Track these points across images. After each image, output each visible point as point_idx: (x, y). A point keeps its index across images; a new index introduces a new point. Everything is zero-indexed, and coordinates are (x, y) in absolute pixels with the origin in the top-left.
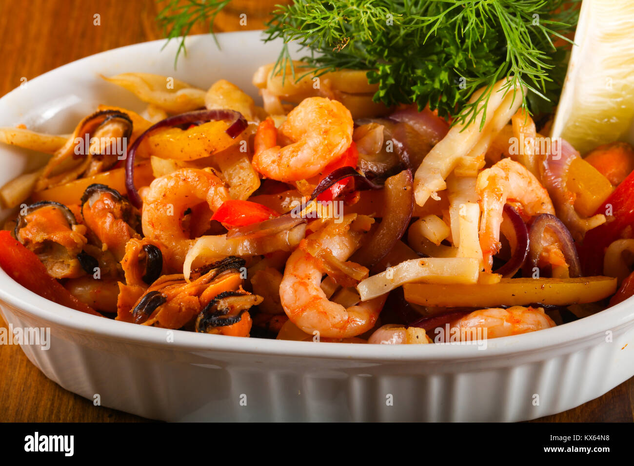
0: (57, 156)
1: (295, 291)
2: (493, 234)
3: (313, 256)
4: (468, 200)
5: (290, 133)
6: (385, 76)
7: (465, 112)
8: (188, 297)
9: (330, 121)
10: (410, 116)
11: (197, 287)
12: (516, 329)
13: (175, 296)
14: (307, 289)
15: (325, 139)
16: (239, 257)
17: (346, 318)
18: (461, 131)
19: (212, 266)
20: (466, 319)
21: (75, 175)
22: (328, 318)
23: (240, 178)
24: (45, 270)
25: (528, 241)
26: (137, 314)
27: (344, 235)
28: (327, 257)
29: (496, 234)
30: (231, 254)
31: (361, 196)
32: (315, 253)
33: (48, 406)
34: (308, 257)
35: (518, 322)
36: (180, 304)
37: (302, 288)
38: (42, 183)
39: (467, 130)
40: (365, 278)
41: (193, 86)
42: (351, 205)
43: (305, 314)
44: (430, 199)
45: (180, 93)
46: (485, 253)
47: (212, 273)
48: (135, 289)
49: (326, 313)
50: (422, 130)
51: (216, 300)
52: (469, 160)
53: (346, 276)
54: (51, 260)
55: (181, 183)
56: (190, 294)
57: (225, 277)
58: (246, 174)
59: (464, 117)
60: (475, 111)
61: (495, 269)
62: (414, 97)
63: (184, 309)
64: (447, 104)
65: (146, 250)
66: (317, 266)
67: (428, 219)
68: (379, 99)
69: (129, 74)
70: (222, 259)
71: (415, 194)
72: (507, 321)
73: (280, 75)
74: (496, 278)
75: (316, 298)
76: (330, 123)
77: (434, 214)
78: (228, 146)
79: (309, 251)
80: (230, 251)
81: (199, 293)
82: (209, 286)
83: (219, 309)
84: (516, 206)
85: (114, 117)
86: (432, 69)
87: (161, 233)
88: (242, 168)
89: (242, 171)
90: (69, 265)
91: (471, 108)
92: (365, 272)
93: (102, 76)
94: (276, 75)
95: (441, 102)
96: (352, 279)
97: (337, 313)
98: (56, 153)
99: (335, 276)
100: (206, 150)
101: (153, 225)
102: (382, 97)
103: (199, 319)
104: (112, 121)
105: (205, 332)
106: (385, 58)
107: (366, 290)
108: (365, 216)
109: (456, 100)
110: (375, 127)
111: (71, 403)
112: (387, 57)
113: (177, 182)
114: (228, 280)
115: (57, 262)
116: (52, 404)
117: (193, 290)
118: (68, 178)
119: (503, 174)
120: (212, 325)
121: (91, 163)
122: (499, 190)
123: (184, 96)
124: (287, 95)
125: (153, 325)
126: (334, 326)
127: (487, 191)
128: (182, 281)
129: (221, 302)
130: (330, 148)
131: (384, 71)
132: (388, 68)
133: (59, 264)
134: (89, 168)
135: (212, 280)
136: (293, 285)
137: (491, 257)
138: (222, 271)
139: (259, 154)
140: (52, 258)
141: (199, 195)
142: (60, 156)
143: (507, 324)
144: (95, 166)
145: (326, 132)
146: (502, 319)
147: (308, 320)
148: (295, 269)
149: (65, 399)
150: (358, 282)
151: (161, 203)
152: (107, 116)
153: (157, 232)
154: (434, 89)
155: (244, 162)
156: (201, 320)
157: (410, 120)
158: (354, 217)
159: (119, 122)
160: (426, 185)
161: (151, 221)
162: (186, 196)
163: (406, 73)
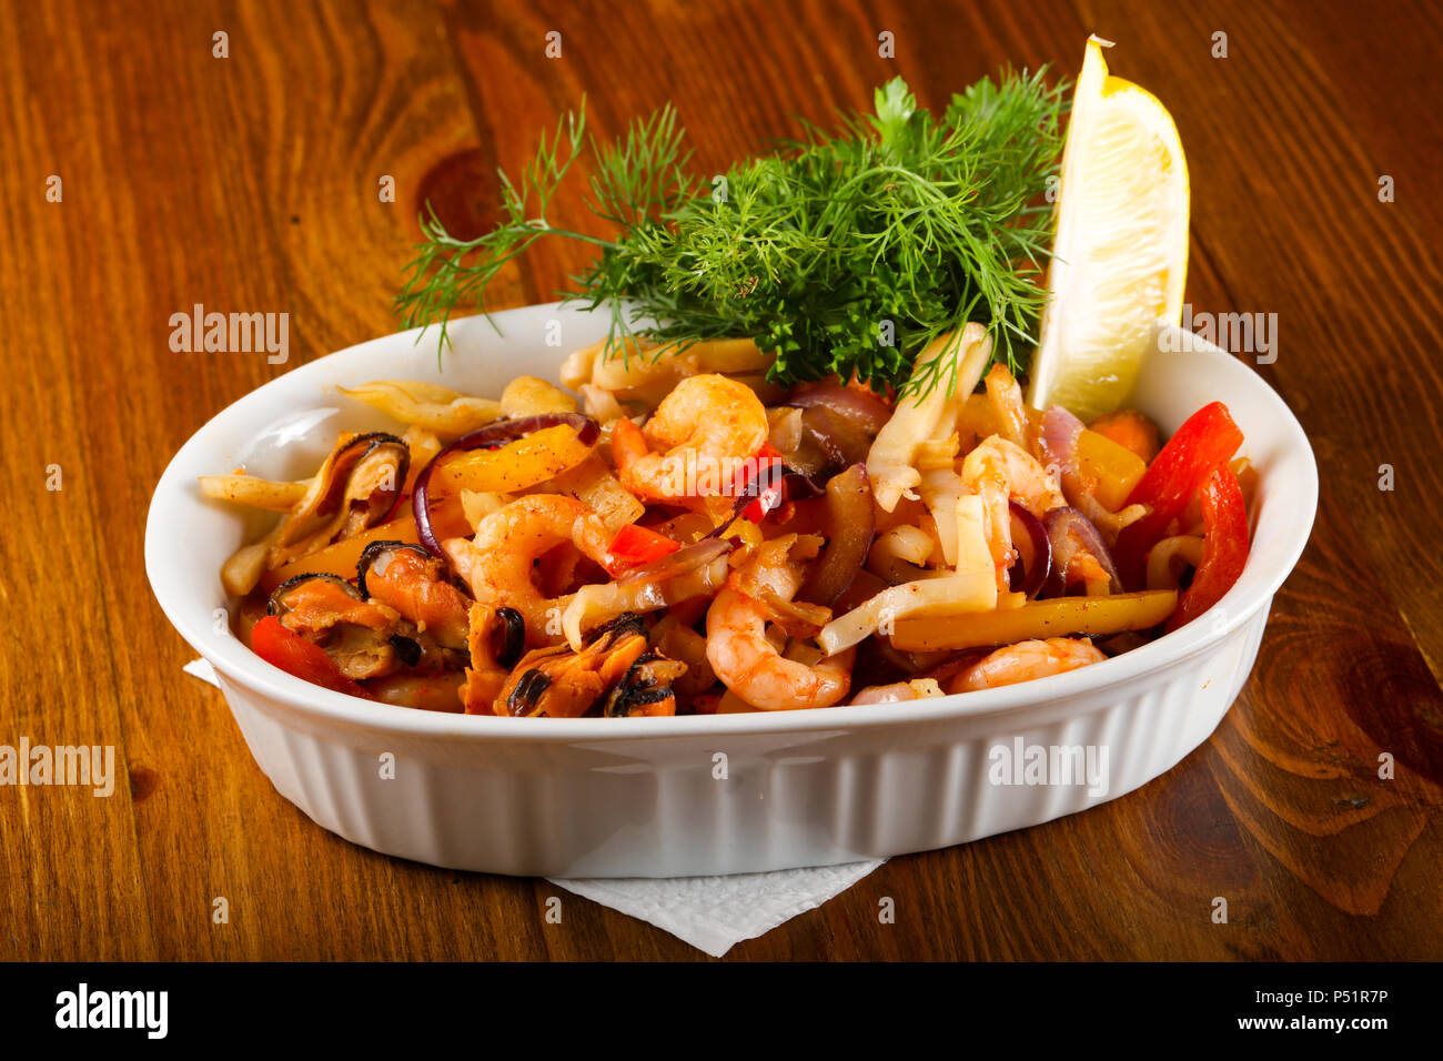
0: (297, 512)
1: (736, 649)
2: (1003, 538)
3: (751, 596)
4: (956, 495)
5: (668, 433)
6: (783, 340)
7: (916, 377)
8: (583, 673)
9: (735, 404)
10: (825, 397)
11: (592, 658)
12: (1065, 666)
13: (563, 674)
14: (751, 644)
15: (735, 429)
16: (638, 612)
17: (814, 680)
18: (916, 406)
19: (603, 629)
20: (988, 662)
21: (326, 538)
22: (790, 682)
23: (608, 503)
24: (337, 669)
25: (1050, 546)
26: (515, 705)
27: (783, 566)
28: (769, 596)
29: (1007, 539)
30: (626, 608)
31: (796, 507)
32: (754, 591)
33: (356, 880)
34: (743, 599)
35: (1067, 655)
36: (573, 685)
37: (744, 645)
38: (277, 557)
39: (924, 402)
40: (829, 621)
41: (466, 395)
42: (784, 523)
43: (755, 680)
44: (903, 500)
45: (457, 404)
46: (999, 565)
47: (606, 637)
48: (490, 676)
49: (785, 676)
50: (847, 414)
51: (636, 666)
52: (936, 445)
53: (800, 622)
54: (342, 654)
55: (529, 517)
56: (585, 670)
57: (627, 641)
58: (617, 497)
59: (918, 385)
60: (937, 372)
61: (1015, 586)
62: (834, 366)
63: (580, 691)
64: (883, 370)
65: (502, 614)
66: (757, 610)
67: (899, 530)
68: (776, 375)
69: (376, 383)
70: (616, 616)
71: (878, 497)
72: (1051, 655)
73: (619, 357)
74: (1020, 599)
75: (767, 656)
76: (736, 407)
77: (906, 523)
78: (581, 460)
79: (744, 590)
80: (625, 605)
81: (597, 666)
82: (611, 654)
83: (643, 678)
84: (1023, 502)
85: (382, 442)
86: (858, 321)
87: (509, 593)
88: (607, 489)
89: (608, 493)
90: (376, 657)
91: (929, 368)
92: (827, 613)
93: (341, 389)
94: (613, 358)
95: (875, 368)
96: (809, 625)
97: (801, 675)
98: (294, 508)
99: (783, 623)
100: (548, 469)
101: (494, 584)
102: (783, 373)
103: (614, 697)
104: (381, 449)
105: (625, 715)
106: (780, 314)
107: (835, 638)
108: (809, 536)
109: (898, 363)
110: (787, 414)
111: (390, 872)
112: (783, 312)
113: (523, 516)
114: (632, 644)
115: (353, 656)
116: (361, 877)
117: (587, 662)
118: (316, 545)
119: (997, 454)
120: (637, 702)
121: (349, 518)
122: (1000, 476)
123: (464, 407)
124: (630, 387)
125: (541, 716)
126: (800, 693)
127: (984, 478)
128: (569, 651)
129: (645, 668)
130: (745, 441)
131: (783, 331)
132: (787, 327)
133: (359, 659)
134: (347, 525)
135: (609, 646)
136: (731, 641)
137: (1006, 572)
138: (620, 635)
139: (630, 466)
140: (343, 651)
141: (560, 531)
142: (301, 512)
143: (1052, 660)
144: (360, 520)
145: (733, 420)
146: (1043, 653)
147: (760, 687)
148: (727, 618)
149: (378, 867)
150: (819, 629)
151: (502, 550)
152: (371, 442)
153: (503, 593)
154: (863, 349)
155: (609, 480)
156: (619, 699)
157: (827, 401)
158: (794, 538)
159: (391, 448)
160: (891, 481)
161: (491, 578)
162: (540, 535)
163: (815, 333)
